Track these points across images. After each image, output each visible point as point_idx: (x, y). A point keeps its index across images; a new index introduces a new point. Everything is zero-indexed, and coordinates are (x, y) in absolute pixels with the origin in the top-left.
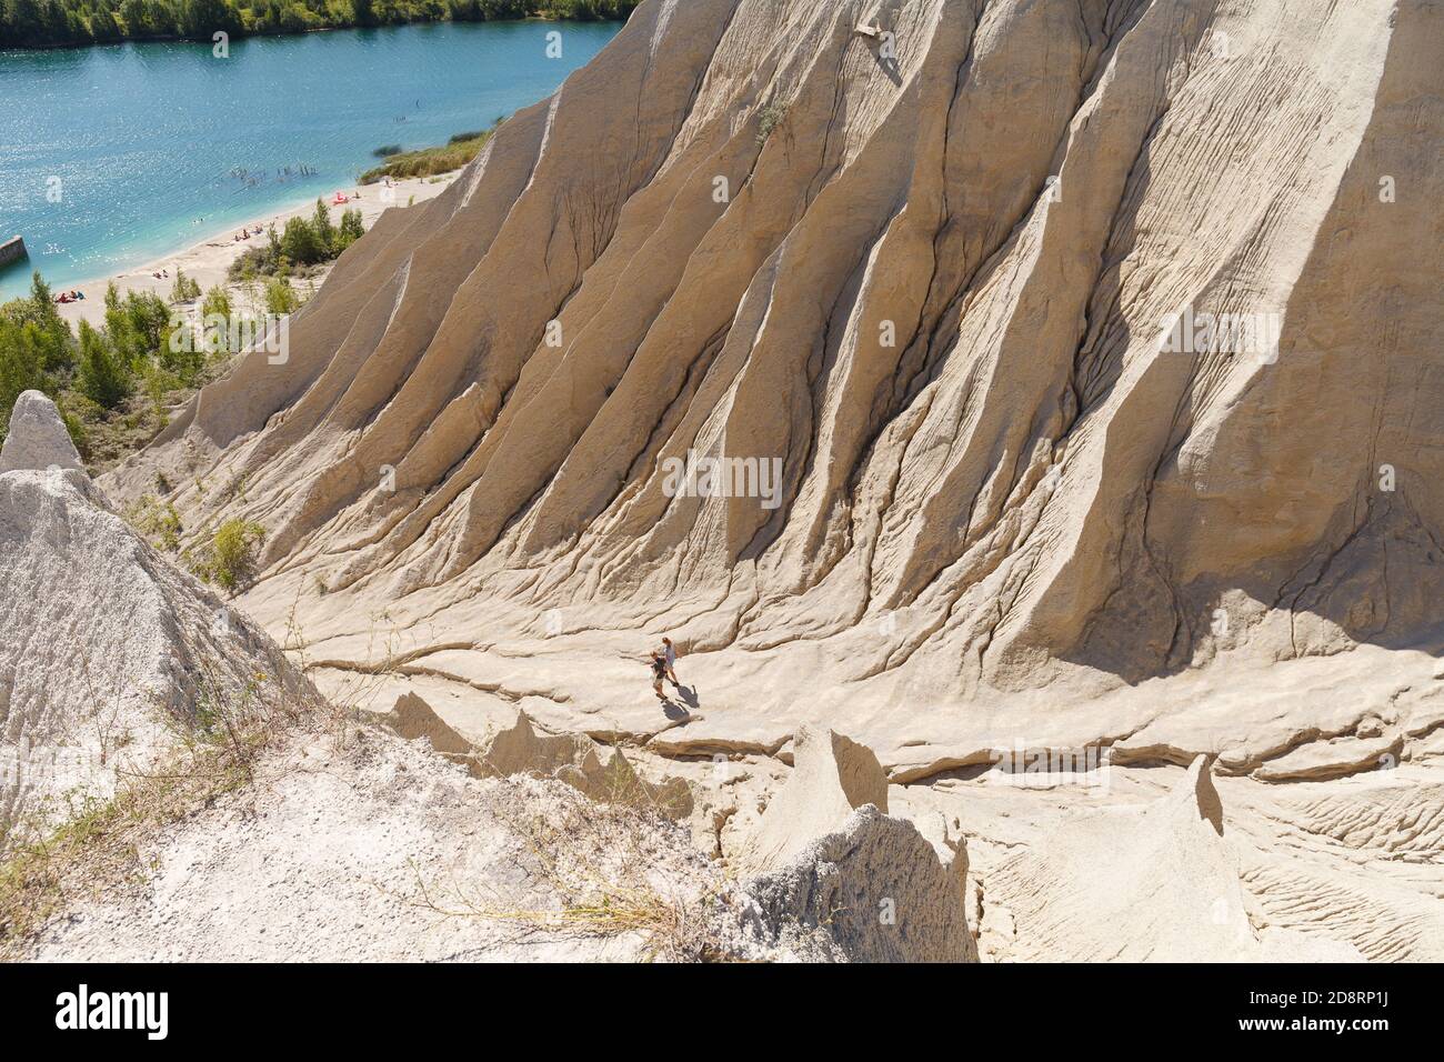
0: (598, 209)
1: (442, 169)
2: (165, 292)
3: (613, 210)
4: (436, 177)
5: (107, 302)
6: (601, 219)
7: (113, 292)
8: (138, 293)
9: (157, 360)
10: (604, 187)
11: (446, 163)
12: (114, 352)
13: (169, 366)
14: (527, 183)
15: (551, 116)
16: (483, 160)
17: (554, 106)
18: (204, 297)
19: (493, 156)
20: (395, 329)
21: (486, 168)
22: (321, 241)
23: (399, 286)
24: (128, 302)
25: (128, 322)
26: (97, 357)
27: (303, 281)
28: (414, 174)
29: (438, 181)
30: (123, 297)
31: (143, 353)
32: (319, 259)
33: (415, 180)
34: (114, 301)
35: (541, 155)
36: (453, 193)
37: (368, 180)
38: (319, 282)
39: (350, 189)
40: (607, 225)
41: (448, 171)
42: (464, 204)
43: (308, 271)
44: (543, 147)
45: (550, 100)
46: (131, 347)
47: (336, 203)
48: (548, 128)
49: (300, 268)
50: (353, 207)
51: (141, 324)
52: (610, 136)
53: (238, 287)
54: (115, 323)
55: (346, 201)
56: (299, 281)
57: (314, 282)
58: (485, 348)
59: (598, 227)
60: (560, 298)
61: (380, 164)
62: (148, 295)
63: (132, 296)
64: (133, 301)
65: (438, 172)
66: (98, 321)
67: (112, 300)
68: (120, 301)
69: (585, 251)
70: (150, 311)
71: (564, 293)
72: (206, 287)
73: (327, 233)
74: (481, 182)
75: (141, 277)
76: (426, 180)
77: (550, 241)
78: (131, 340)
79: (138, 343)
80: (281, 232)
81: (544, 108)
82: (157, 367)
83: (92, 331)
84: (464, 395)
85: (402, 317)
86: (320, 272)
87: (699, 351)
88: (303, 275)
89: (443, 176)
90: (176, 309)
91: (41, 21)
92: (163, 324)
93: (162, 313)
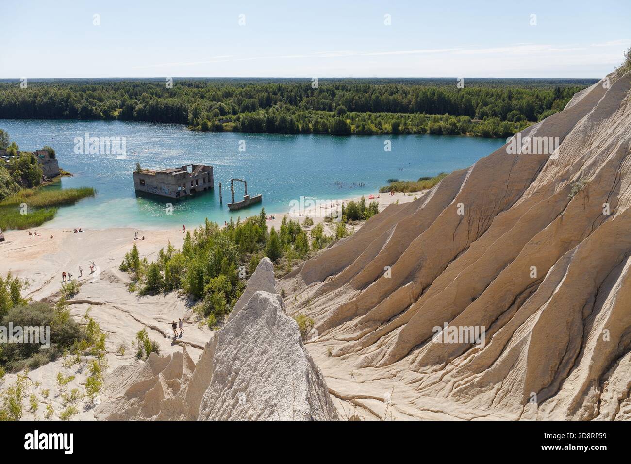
0: (482, 217)
1: (414, 190)
2: (301, 222)
3: (490, 218)
4: (411, 193)
5: (282, 222)
6: (483, 221)
7: (285, 219)
8: (293, 220)
9: (293, 246)
10: (487, 207)
11: (416, 188)
12: (280, 240)
13: (297, 249)
14: (451, 202)
15: (468, 175)
16: (435, 189)
17: (470, 171)
18: (314, 226)
19: (439, 189)
20: (383, 252)
21: (435, 193)
22: (360, 212)
23: (389, 235)
24: (289, 224)
25: (287, 230)
26: (273, 242)
27: (351, 226)
28: (402, 191)
29: (411, 195)
30: (288, 221)
31: (289, 243)
32: (359, 219)
33: (402, 194)
34: (285, 222)
35: (461, 191)
36: (418, 202)
37: (383, 191)
38: (358, 228)
39: (376, 194)
40: (485, 224)
41: (416, 192)
42: (423, 206)
43: (353, 223)
44: (462, 188)
45: (468, 169)
46: (286, 240)
47: (370, 198)
48: (466, 180)
49: (351, 221)
50: (376, 200)
51: (291, 232)
52: (494, 186)
53: (327, 225)
54: (282, 229)
55: (374, 198)
56: (349, 226)
57: (355, 227)
58: (420, 267)
59: (481, 224)
60: (457, 252)
61: (389, 185)
62: (295, 222)
63: (291, 221)
65: (411, 192)
66: (277, 229)
67: (284, 222)
69: (473, 234)
70: (295, 228)
71: (460, 249)
72: (316, 223)
73: (364, 209)
74: (432, 198)
76: (406, 194)
77: (457, 227)
78: (287, 237)
79: (289, 239)
80: (346, 206)
81: (466, 172)
82: (292, 249)
83: (274, 231)
84: (406, 286)
85: (387, 248)
86: (358, 224)
87: (523, 290)
88: (351, 224)
89: (414, 193)
90: (304, 229)
91: (286, 125)
92: (298, 233)
93: (299, 229)
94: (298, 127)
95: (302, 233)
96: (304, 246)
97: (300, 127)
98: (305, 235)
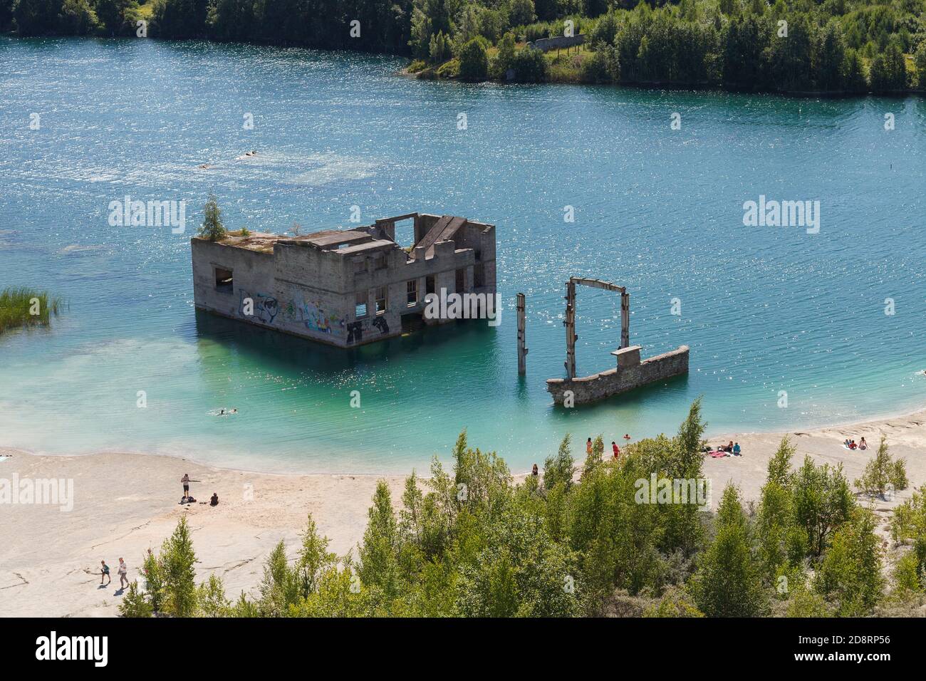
2: (855, 470)
5: (771, 469)
7: (783, 456)
8: (818, 464)
9: (812, 574)
12: (758, 547)
13: (828, 590)
18: (909, 492)
24: (799, 477)
25: (790, 506)
26: (728, 550)
30: (795, 465)
31: (796, 559)
34: (781, 471)
46: (783, 547)
51: (808, 514)
54: (772, 501)
62: (830, 472)
63: (808, 467)
64: (806, 476)
66: (752, 495)
67: (778, 468)
68: (789, 471)
70: (825, 496)
75: (829, 441)
78: (786, 535)
79: (797, 545)
82: (809, 586)
83: (738, 506)
90: (863, 503)
91: (809, 61)
92: (838, 521)
93: (843, 504)
94: (856, 67)
95: (855, 521)
96: (861, 577)
97: (867, 68)
98: (867, 530)
